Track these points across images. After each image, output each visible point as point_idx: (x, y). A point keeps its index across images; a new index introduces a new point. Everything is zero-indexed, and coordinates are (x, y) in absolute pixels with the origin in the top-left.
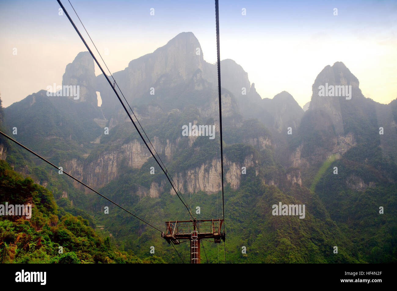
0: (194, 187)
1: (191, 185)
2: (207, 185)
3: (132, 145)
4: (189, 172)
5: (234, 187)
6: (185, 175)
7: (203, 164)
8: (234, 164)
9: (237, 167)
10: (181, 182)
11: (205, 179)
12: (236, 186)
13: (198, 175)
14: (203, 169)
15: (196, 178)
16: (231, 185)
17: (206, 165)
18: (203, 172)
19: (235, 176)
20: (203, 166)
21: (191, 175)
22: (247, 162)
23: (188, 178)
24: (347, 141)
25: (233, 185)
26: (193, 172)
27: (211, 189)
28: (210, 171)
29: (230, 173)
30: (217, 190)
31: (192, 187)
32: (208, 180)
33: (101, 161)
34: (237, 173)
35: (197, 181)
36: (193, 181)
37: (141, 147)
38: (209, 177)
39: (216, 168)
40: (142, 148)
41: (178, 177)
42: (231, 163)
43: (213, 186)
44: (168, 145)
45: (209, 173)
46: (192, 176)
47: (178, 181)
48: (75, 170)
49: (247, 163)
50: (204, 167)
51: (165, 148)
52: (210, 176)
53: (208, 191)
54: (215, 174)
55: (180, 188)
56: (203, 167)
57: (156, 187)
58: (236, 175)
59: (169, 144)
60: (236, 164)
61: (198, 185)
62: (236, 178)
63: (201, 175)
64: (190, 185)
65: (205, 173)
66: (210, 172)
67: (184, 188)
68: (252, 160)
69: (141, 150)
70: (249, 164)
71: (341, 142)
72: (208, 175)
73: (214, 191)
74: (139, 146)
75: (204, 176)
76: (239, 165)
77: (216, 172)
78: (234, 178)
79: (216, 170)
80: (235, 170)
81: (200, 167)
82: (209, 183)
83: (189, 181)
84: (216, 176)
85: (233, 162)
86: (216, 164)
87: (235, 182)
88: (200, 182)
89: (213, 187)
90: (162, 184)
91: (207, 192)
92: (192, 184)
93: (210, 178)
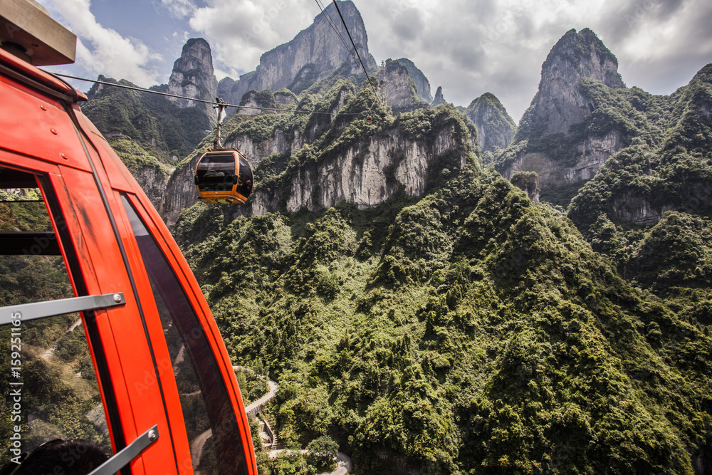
0: (332, 198)
1: (327, 195)
2: (358, 190)
3: (239, 145)
4: (324, 170)
5: (414, 192)
6: (316, 175)
7: (352, 149)
8: (415, 145)
9: (421, 151)
10: (308, 189)
11: (355, 178)
12: (416, 190)
13: (340, 171)
14: (351, 158)
15: (338, 179)
16: (406, 190)
17: (357, 151)
18: (350, 164)
19: (416, 169)
20: (351, 152)
21: (329, 174)
22: (443, 141)
23: (322, 180)
24: (605, 147)
25: (411, 188)
26: (331, 167)
27: (366, 200)
28: (365, 162)
29: (406, 165)
30: (378, 201)
31: (330, 197)
32: (361, 181)
33: (191, 172)
34: (420, 164)
35: (339, 183)
36: (331, 186)
37: (254, 147)
38: (361, 175)
39: (376, 156)
40: (256, 150)
41: (303, 177)
42: (407, 144)
43: (369, 192)
44: (296, 140)
45: (362, 167)
46: (330, 177)
47: (303, 187)
48: (151, 187)
49: (443, 143)
50: (353, 154)
51: (291, 145)
52: (364, 173)
53: (359, 202)
54: (374, 170)
55: (306, 200)
56: (350, 155)
57: (263, 200)
58: (417, 167)
59: (299, 138)
60: (419, 146)
61: (339, 193)
62: (417, 174)
63: (345, 172)
64: (325, 194)
65: (354, 167)
66: (365, 165)
67: (313, 201)
68: (452, 138)
69: (254, 152)
70: (446, 146)
71: (592, 150)
72: (361, 171)
73: (371, 203)
74: (251, 147)
75: (353, 173)
76: (425, 149)
77: (378, 165)
78: (413, 174)
79: (377, 162)
80: (415, 157)
81: (344, 157)
82: (363, 187)
83: (324, 187)
84: (377, 174)
85: (412, 141)
86: (378, 150)
87: (415, 183)
88: (343, 185)
89: (369, 195)
90: (275, 196)
91: (357, 204)
92: (329, 193)
93: (363, 177)
